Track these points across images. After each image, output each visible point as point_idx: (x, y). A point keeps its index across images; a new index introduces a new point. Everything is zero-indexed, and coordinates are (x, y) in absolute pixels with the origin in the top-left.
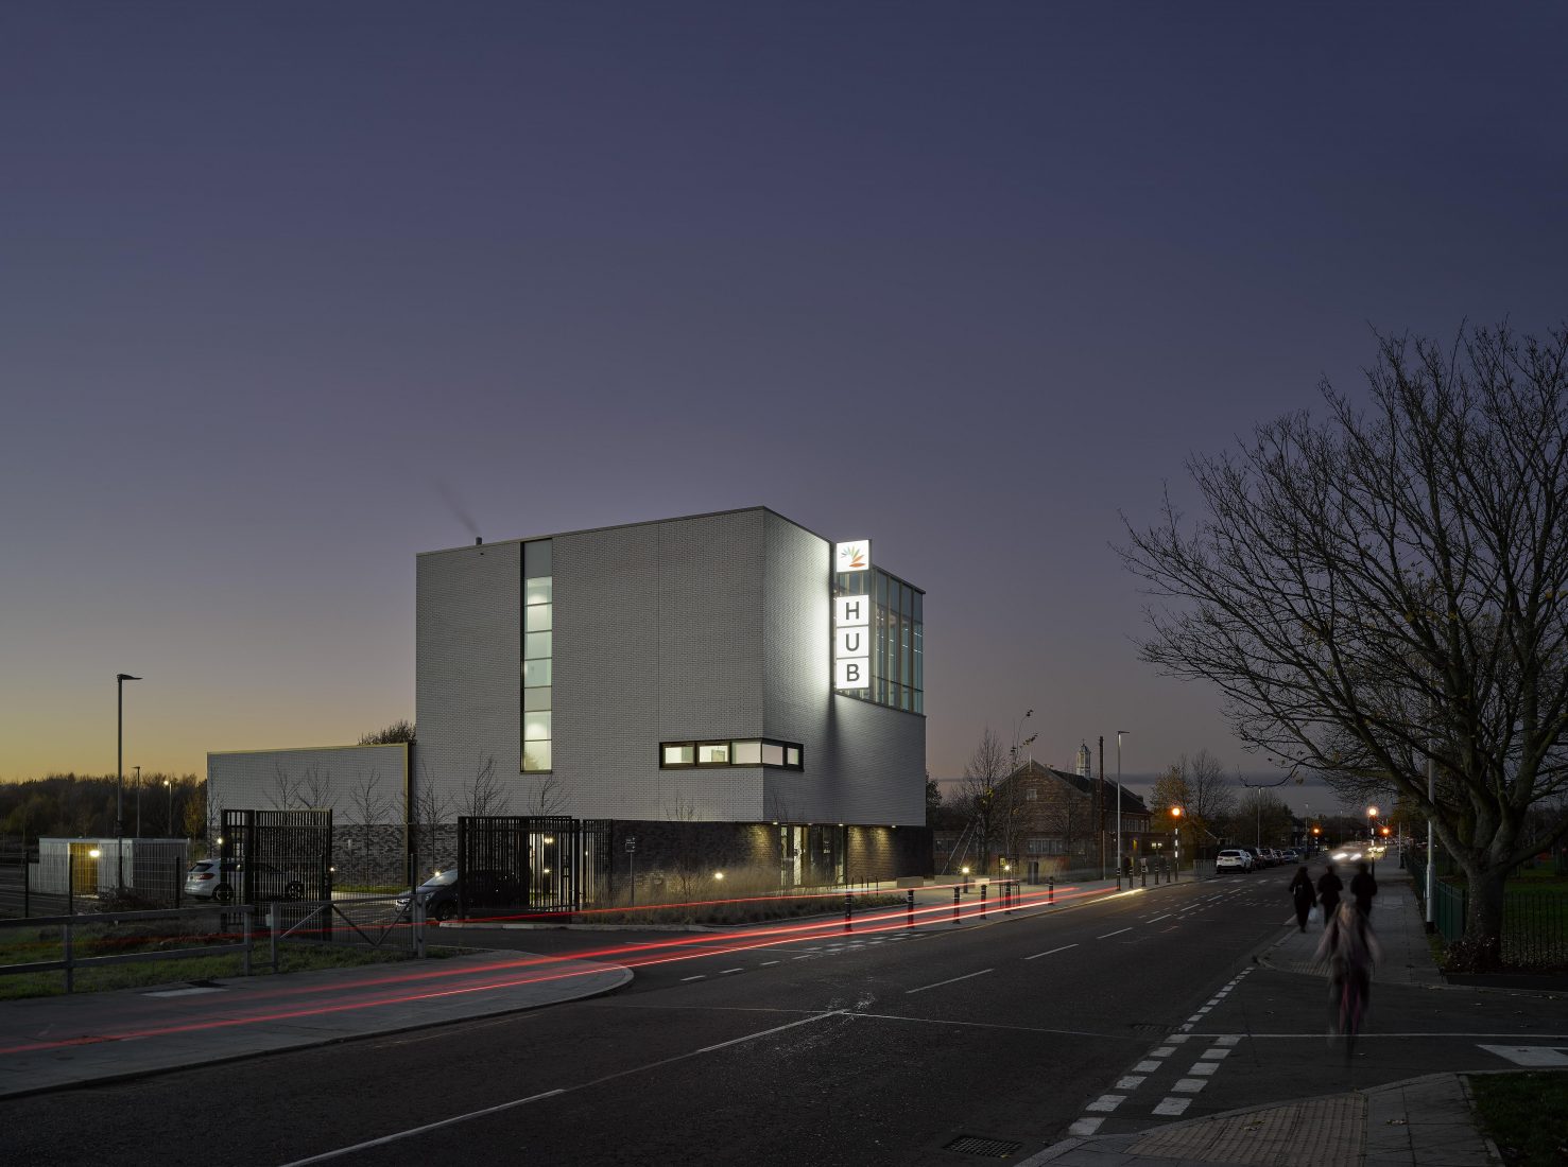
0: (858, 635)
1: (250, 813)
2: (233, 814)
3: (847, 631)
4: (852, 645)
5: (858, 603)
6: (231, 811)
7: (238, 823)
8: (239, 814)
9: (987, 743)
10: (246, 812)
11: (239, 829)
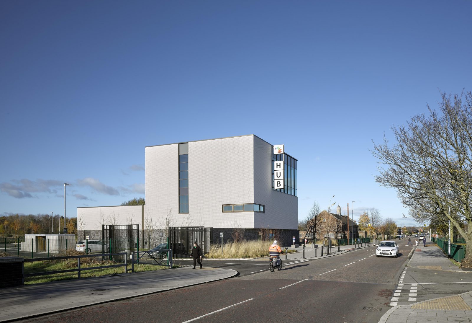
0: (280, 173)
1: (110, 226)
2: (106, 226)
3: (277, 172)
4: (279, 176)
5: (280, 163)
6: (105, 225)
7: (107, 229)
8: (107, 226)
9: (315, 205)
10: (109, 225)
11: (107, 231)
